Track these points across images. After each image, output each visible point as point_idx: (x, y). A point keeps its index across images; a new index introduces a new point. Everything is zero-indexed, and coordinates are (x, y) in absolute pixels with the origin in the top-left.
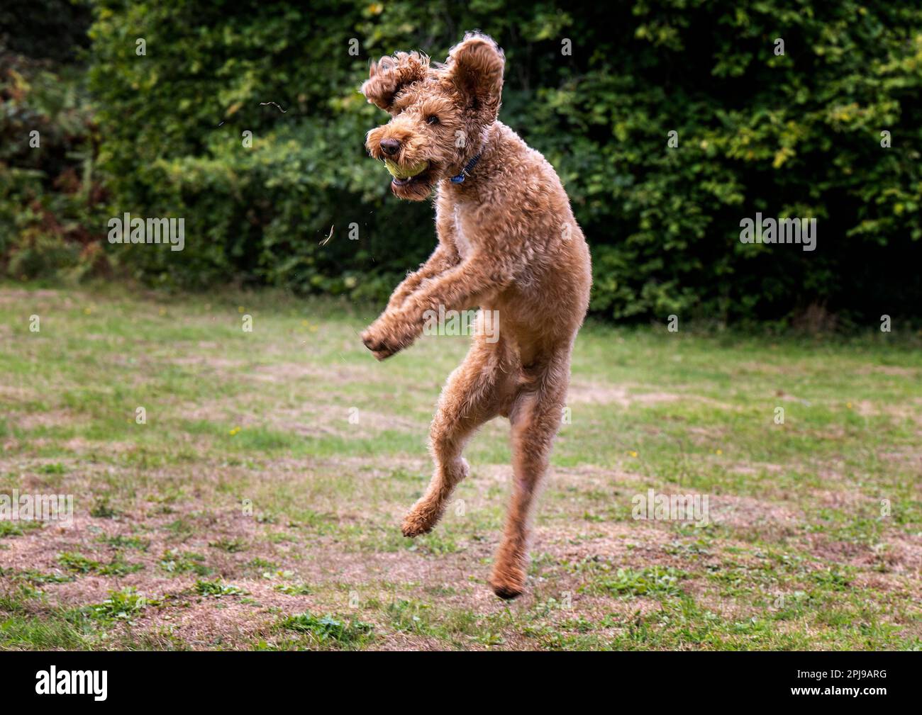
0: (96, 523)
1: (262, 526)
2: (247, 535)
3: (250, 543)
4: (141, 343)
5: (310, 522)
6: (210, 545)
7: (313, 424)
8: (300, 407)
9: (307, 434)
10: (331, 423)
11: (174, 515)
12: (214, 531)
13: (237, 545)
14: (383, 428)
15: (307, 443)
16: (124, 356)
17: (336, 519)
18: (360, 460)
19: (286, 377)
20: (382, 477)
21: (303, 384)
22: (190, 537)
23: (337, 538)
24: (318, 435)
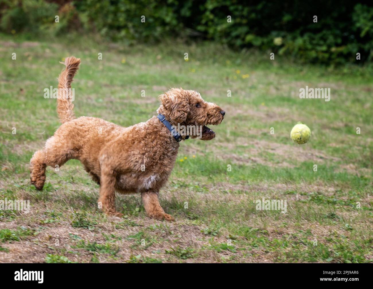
0: (76, 232)
1: (207, 238)
2: (196, 245)
3: (198, 251)
4: (106, 86)
5: (246, 236)
6: (167, 252)
7: (246, 155)
8: (235, 140)
9: (241, 163)
10: (261, 155)
11: (137, 227)
12: (169, 241)
13: (188, 253)
14: (302, 159)
15: (241, 170)
16: (93, 96)
17: (266, 234)
18: (284, 185)
20: (303, 200)
21: (237, 122)
22: (150, 245)
23: (267, 249)
24: (249, 164)
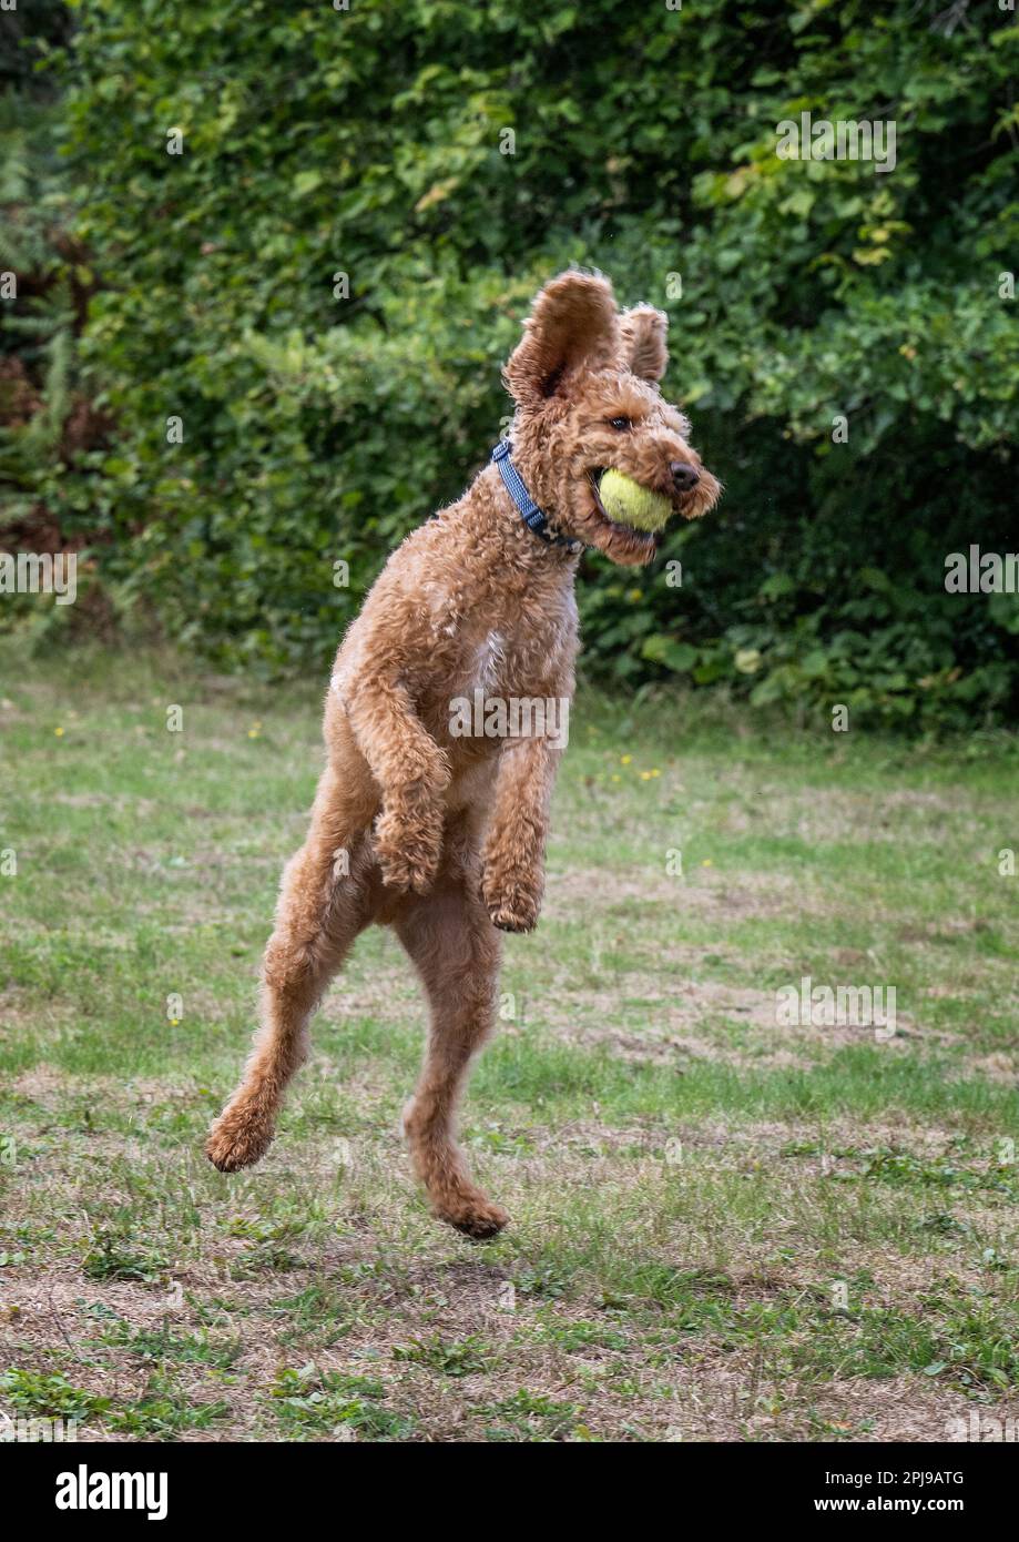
0: (94, 1294)
1: (532, 1304)
2: (493, 1328)
3: (502, 1349)
4: (196, 813)
5: (658, 1295)
6: (397, 1355)
7: (656, 1031)
8: (617, 983)
9: (640, 1057)
10: (703, 1029)
11: (300, 1275)
12: (406, 1317)
13: (467, 1356)
14: (839, 1042)
15: (639, 1083)
16: (156, 849)
17: (726, 1287)
18: (782, 1126)
19: (580, 903)
20: (843, 1173)
21: (624, 922)
22: (345, 1332)
23: (729, 1337)
24: (666, 1060)
